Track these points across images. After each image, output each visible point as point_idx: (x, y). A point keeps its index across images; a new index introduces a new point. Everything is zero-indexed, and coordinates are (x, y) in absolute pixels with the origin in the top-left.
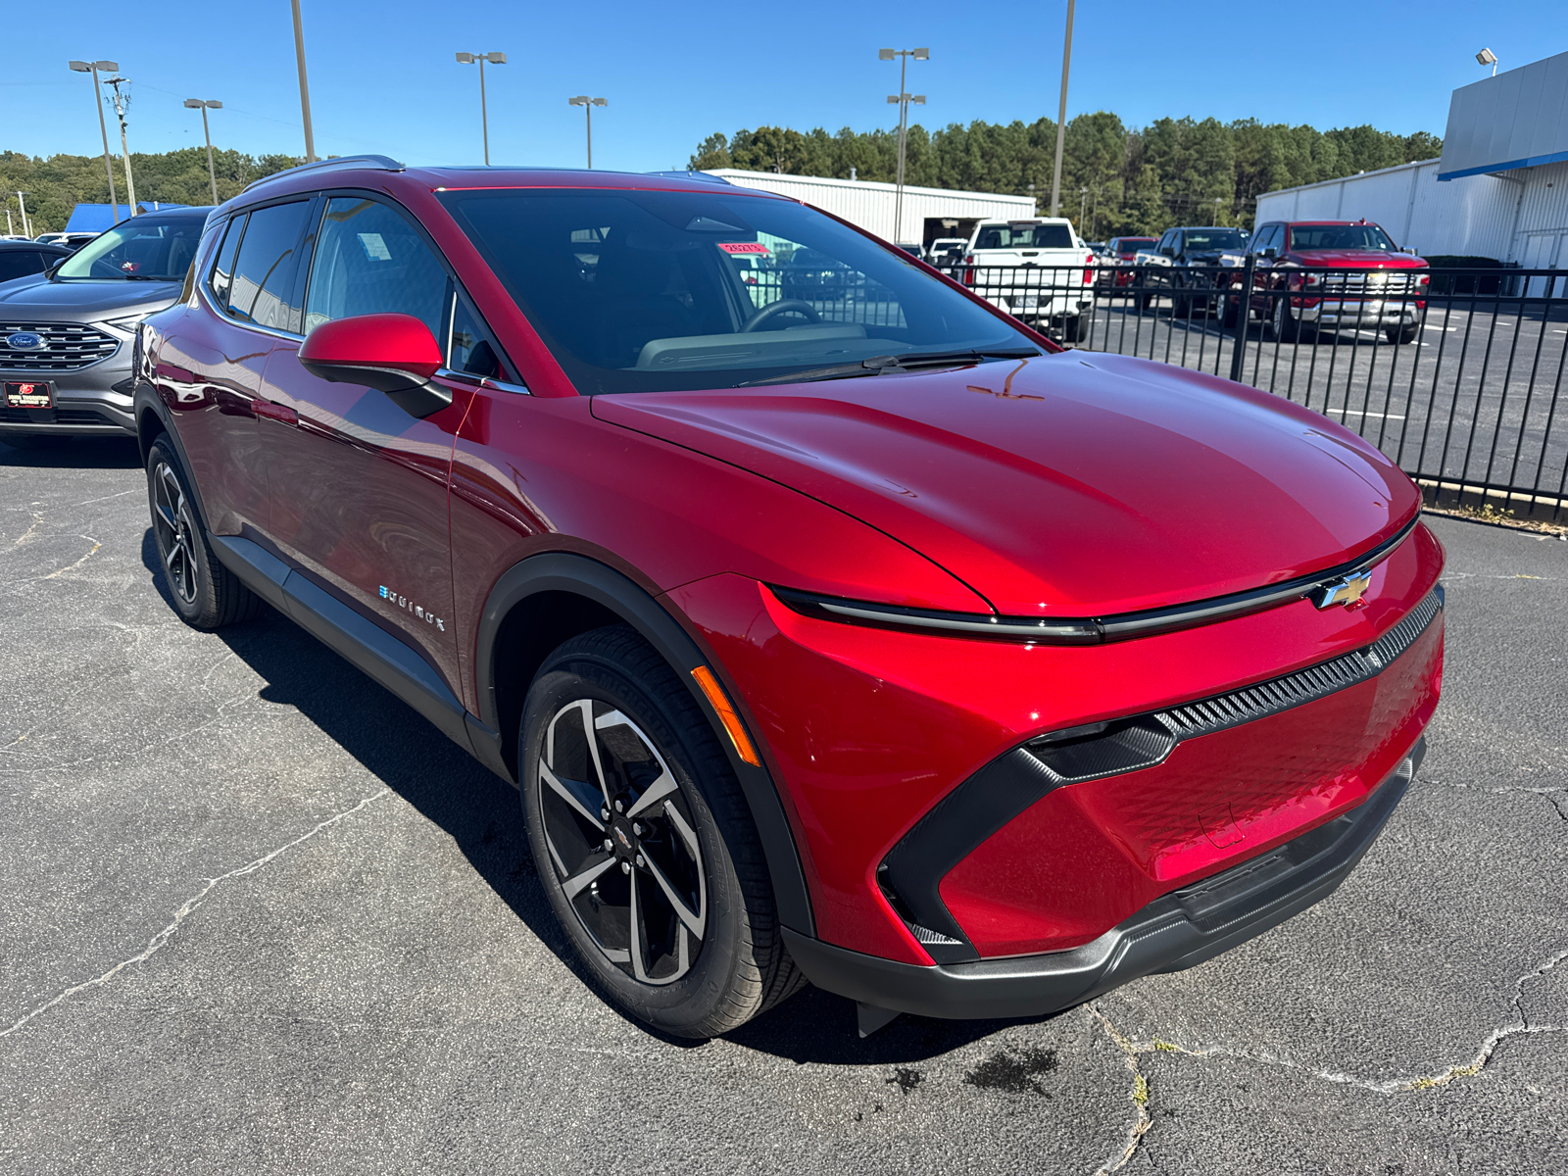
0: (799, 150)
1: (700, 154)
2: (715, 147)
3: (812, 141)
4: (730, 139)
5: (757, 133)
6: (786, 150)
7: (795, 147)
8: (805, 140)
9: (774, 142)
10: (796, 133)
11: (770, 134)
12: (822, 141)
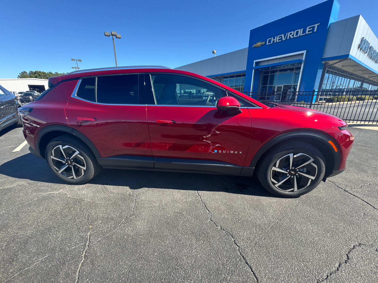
0: (47, 76)
1: (20, 75)
2: (24, 74)
3: (49, 74)
4: (28, 72)
5: (35, 72)
6: (43, 75)
7: (45, 75)
8: (47, 74)
9: (40, 74)
10: (45, 72)
11: (38, 72)
12: (52, 74)
